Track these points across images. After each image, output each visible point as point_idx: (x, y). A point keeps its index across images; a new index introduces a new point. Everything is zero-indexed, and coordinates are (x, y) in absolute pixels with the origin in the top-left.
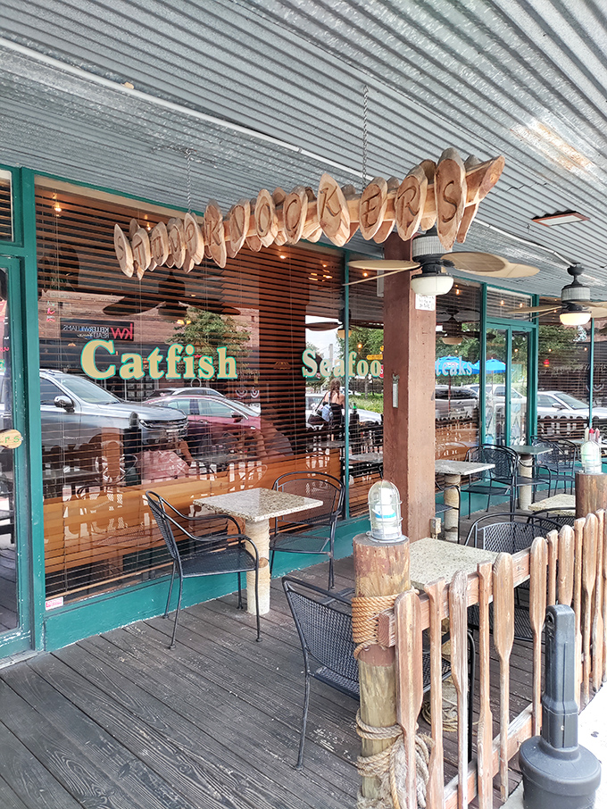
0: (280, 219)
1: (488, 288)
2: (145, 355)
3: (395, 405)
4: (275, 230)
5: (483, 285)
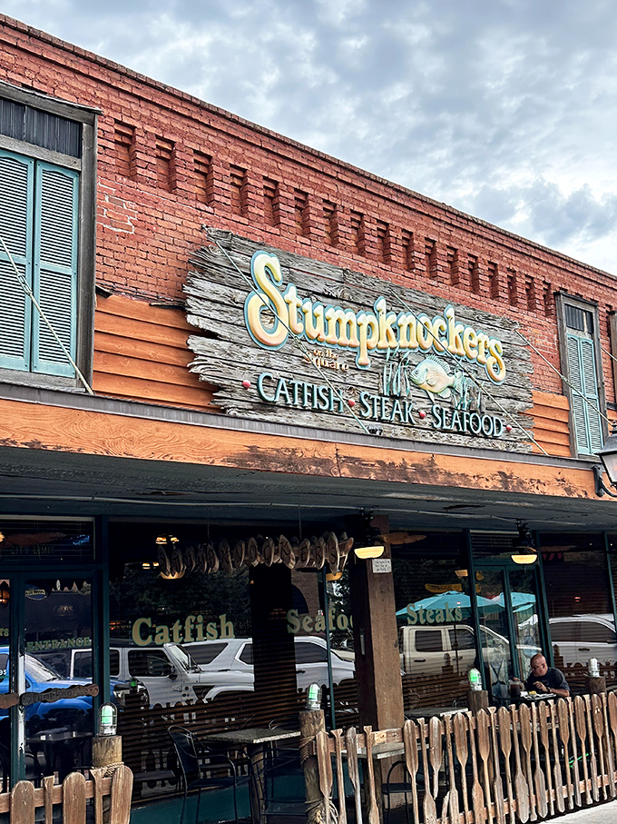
0: (261, 553)
1: (471, 531)
2: (170, 626)
3: (363, 653)
4: (259, 558)
5: (466, 530)
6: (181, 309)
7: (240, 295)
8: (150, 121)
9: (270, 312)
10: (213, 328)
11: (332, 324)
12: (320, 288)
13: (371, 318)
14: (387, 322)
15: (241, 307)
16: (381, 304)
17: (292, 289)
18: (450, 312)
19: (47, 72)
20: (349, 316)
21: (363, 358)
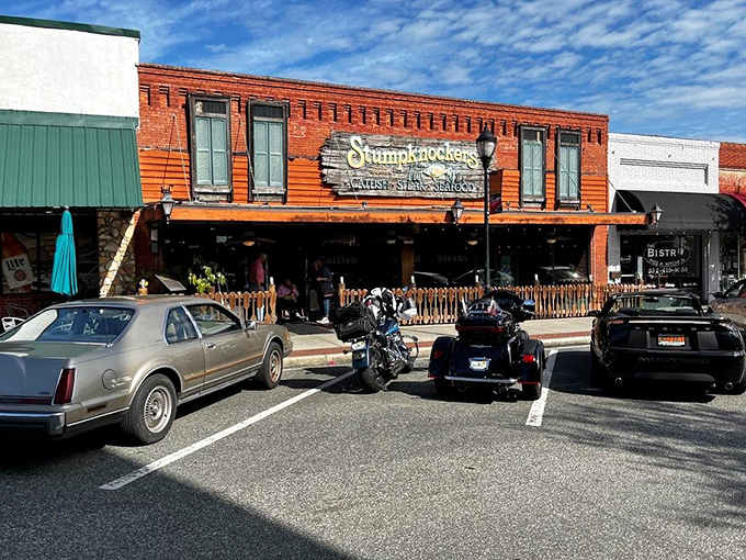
6: (320, 158)
7: (344, 152)
8: (311, 97)
9: (358, 156)
10: (332, 165)
11: (385, 157)
12: (380, 144)
13: (404, 152)
14: (411, 153)
15: (345, 156)
16: (410, 146)
17: (367, 147)
18: (447, 144)
19: (274, 90)
20: (394, 153)
21: (400, 168)
